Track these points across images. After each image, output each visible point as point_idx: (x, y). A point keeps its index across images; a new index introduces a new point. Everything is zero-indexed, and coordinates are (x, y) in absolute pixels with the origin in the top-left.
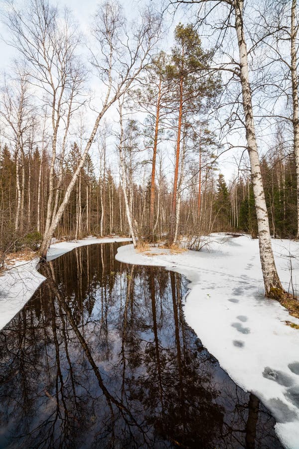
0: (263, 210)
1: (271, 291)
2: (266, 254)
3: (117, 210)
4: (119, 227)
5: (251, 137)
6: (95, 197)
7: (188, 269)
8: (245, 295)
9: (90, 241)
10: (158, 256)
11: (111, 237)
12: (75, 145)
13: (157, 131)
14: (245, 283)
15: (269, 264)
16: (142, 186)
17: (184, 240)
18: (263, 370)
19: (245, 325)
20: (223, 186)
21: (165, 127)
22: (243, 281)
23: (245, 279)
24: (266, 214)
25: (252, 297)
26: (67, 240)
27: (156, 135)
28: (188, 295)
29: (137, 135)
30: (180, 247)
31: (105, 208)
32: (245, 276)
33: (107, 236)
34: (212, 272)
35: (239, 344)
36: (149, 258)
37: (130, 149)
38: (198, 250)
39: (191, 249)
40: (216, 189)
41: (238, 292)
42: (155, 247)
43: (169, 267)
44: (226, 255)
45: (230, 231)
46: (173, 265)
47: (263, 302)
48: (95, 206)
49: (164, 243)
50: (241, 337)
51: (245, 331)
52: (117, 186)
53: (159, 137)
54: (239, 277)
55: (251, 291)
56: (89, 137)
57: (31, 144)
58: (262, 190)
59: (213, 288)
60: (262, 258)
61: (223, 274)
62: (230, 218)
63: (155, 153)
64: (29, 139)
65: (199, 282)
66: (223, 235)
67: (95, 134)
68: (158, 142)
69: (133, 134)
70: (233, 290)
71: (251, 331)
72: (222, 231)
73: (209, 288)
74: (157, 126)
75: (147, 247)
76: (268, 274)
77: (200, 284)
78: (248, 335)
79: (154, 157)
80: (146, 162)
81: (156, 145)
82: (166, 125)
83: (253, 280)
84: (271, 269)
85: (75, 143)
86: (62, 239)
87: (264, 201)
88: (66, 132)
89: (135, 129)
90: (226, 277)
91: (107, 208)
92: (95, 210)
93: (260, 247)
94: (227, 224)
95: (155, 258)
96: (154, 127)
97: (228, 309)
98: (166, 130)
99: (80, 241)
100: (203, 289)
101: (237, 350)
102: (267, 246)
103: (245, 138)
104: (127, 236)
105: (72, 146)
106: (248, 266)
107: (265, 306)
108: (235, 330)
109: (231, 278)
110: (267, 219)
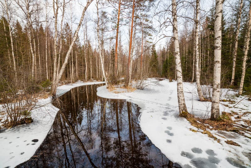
0: (180, 72)
1: (182, 113)
2: (181, 95)
3: (94, 65)
4: (96, 75)
5: (175, 31)
6: (81, 57)
7: (139, 101)
8: (170, 116)
9: (79, 84)
10: (121, 93)
11: (92, 81)
12: (67, 24)
13: (118, 19)
14: (169, 108)
15: (182, 100)
16: (108, 50)
17: (134, 83)
18: (181, 152)
19: (171, 132)
20: (154, 52)
21: (124, 17)
22: (167, 107)
23: (168, 106)
24: (181, 74)
25: (173, 117)
26: (66, 84)
27: (118, 22)
28: (140, 116)
29: (107, 21)
30: (132, 87)
31: (88, 64)
32: (168, 104)
33: (89, 81)
34: (151, 102)
35: (169, 141)
36: (116, 94)
37: (103, 30)
38: (142, 89)
39: (138, 89)
40: (151, 53)
41: (166, 114)
42: (118, 87)
43: (128, 99)
44: (157, 92)
45: (157, 77)
46: (130, 98)
47: (178, 119)
48: (81, 63)
49: (123, 85)
50: (170, 138)
51: (171, 134)
52: (93, 50)
53: (120, 23)
54: (165, 105)
55: (172, 113)
56: (79, 22)
57: (37, 22)
58: (180, 61)
59: (153, 112)
60: (178, 97)
61: (157, 104)
62: (158, 70)
63: (117, 32)
64: (35, 19)
65: (145, 108)
66: (154, 80)
67: (82, 20)
68: (120, 26)
69: (105, 20)
70: (163, 112)
71: (174, 135)
72: (153, 77)
73: (151, 112)
74: (119, 16)
75: (114, 88)
76: (181, 105)
77: (146, 109)
78: (173, 136)
79: (117, 35)
80: (112, 38)
81: (118, 28)
82: (124, 16)
83: (172, 107)
84: (183, 102)
85: (67, 23)
86: (62, 83)
87: (181, 67)
88: (63, 17)
89: (105, 17)
90: (159, 105)
91: (89, 64)
92: (81, 65)
93: (178, 91)
94: (156, 73)
95: (119, 94)
96: (117, 17)
97: (162, 123)
98: (124, 19)
99: (74, 84)
100: (148, 112)
101: (168, 144)
102: (181, 91)
103: (172, 31)
104: (101, 81)
105: (65, 24)
106: (169, 98)
107: (180, 121)
108: (166, 134)
109: (161, 106)
110: (182, 77)
